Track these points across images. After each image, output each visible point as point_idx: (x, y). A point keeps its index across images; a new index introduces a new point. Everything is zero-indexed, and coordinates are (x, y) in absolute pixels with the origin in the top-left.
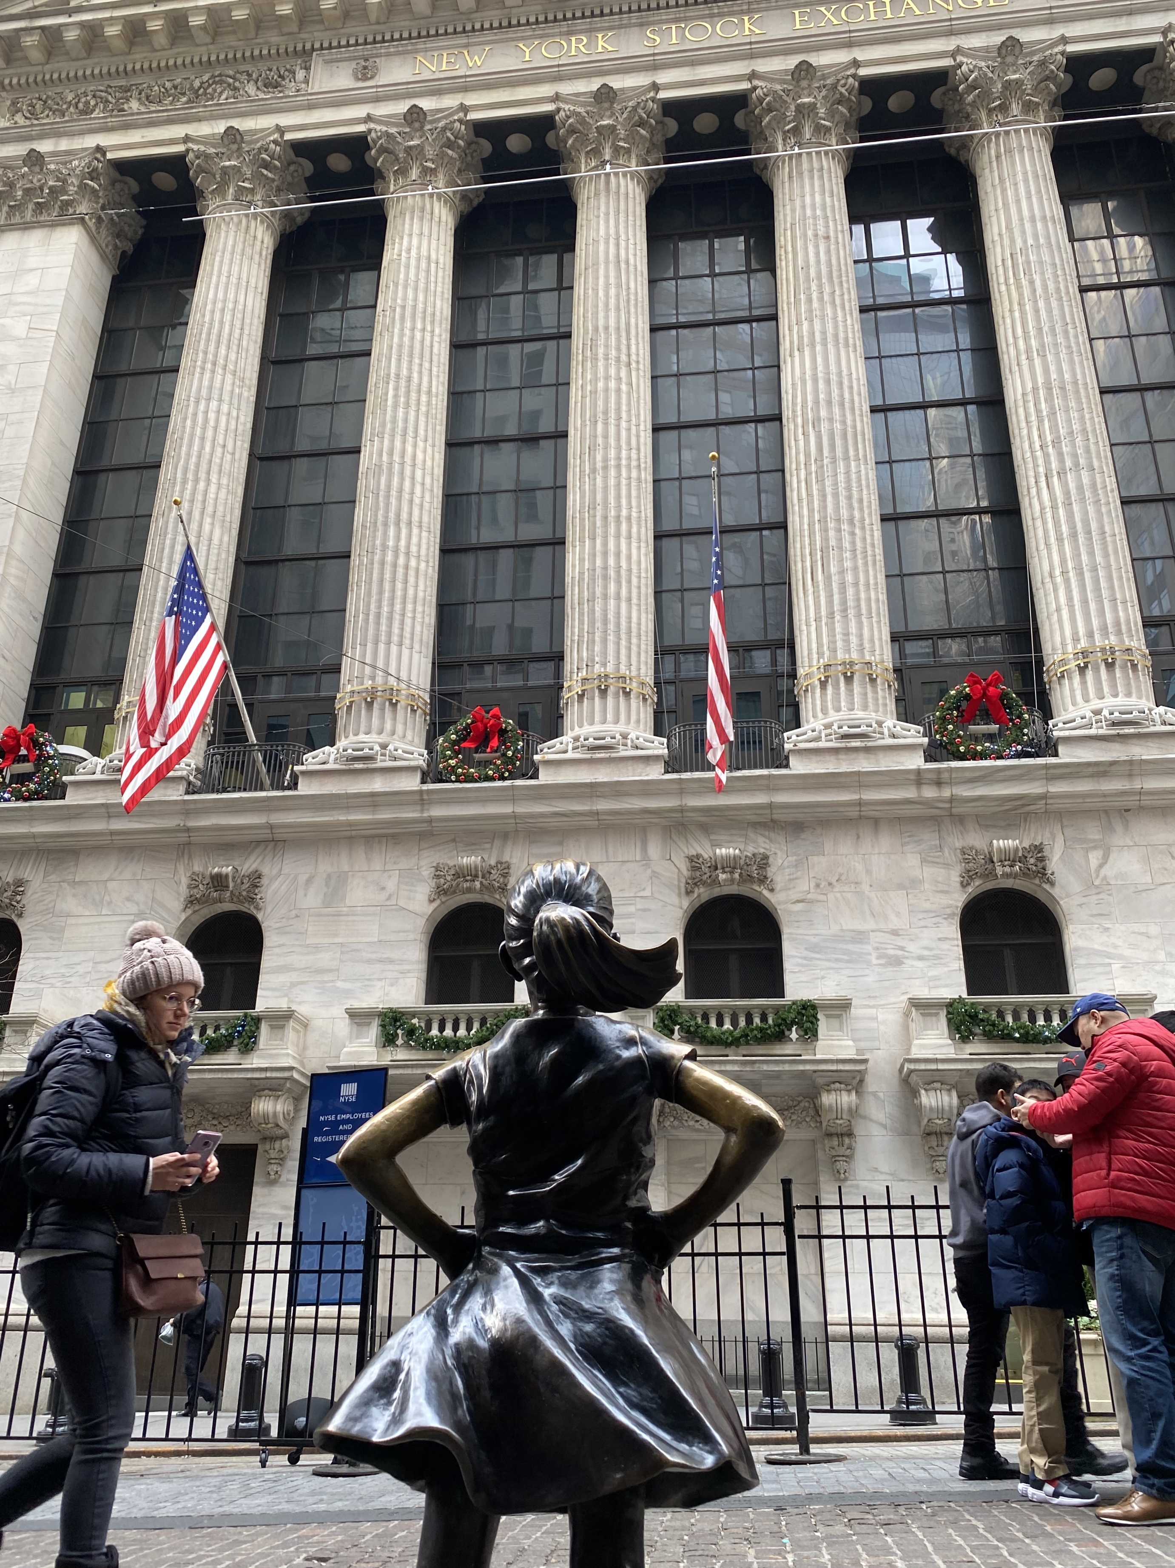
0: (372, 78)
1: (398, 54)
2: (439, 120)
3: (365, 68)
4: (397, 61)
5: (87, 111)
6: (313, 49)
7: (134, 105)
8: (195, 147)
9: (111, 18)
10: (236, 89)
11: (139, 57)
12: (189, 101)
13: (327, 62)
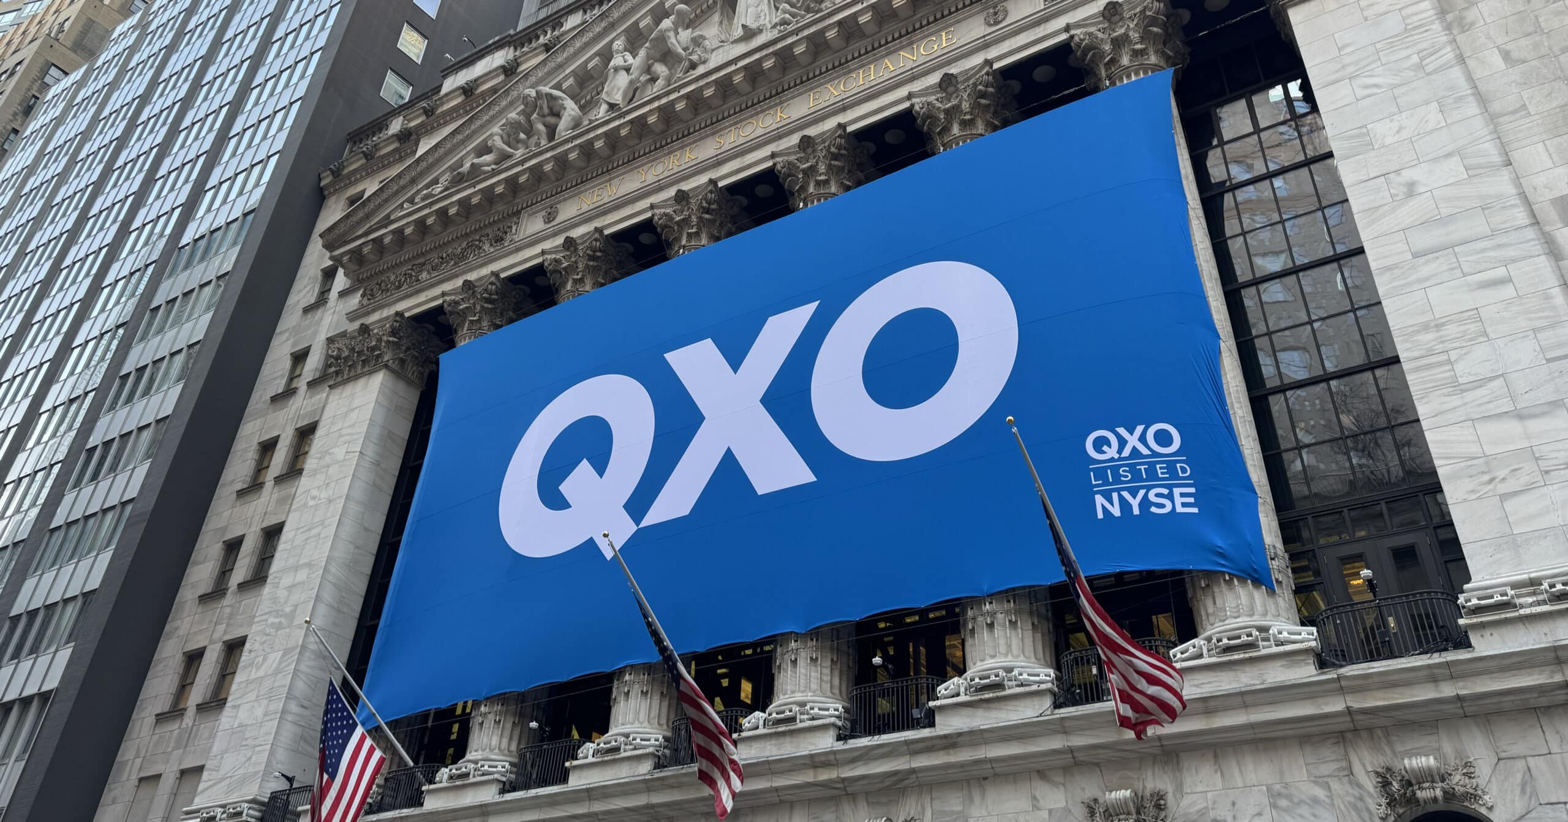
0: (554, 219)
1: (570, 198)
2: (586, 241)
3: (550, 214)
4: (569, 202)
5: (400, 286)
6: (523, 209)
7: (424, 275)
8: (448, 298)
9: (408, 223)
10: (480, 248)
11: (429, 242)
12: (455, 264)
13: (530, 215)
